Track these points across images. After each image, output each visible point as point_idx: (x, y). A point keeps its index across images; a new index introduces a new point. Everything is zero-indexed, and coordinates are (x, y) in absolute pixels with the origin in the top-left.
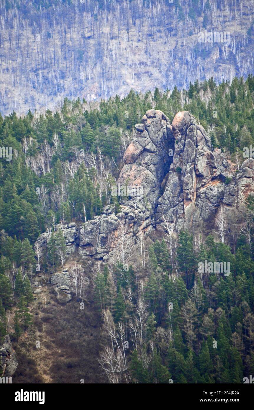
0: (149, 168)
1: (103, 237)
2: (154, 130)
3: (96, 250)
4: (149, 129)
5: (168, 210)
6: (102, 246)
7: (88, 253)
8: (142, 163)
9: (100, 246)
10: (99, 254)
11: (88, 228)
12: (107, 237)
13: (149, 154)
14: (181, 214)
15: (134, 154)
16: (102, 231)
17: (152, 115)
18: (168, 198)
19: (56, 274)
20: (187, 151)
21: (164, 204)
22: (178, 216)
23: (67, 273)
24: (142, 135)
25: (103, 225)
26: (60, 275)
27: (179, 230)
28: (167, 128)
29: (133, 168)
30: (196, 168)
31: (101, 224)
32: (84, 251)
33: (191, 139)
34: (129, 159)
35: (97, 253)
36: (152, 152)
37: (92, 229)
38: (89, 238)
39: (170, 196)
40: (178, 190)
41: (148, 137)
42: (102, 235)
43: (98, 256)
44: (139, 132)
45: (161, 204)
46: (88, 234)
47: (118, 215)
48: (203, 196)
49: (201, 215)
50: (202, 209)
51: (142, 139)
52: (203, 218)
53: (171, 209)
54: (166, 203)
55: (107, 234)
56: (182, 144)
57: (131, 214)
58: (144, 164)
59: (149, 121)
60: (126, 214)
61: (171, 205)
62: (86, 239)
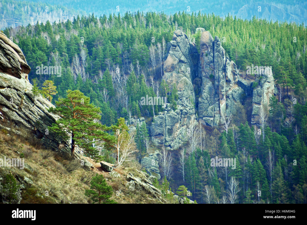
0: (185, 75)
1: (169, 129)
2: (183, 46)
3: (165, 139)
4: (180, 45)
5: (207, 108)
6: (169, 136)
7: (160, 141)
8: (180, 71)
9: (167, 136)
10: (168, 142)
11: (158, 122)
12: (172, 129)
13: (183, 64)
14: (217, 111)
15: (173, 64)
16: (167, 124)
17: (180, 34)
18: (207, 99)
19: (145, 157)
20: (218, 62)
21: (204, 103)
22: (215, 112)
23: (152, 157)
24: (176, 49)
25: (168, 120)
26: (148, 158)
27: (217, 123)
28: (189, 44)
29: (174, 75)
30: (226, 75)
31: (166, 119)
32: (157, 140)
33: (219, 53)
34: (170, 68)
35: (166, 141)
36: (185, 63)
37: (162, 122)
38: (160, 130)
39: (208, 97)
40: (213, 92)
41: (180, 51)
42: (168, 127)
43: (167, 144)
44: (174, 47)
45: (201, 103)
46: (158, 126)
47: (176, 111)
48: (230, 96)
49: (231, 112)
50: (231, 107)
51: (177, 52)
52: (232, 114)
53: (210, 107)
54: (205, 102)
55: (172, 126)
56: (212, 57)
57: (185, 111)
58: (181, 72)
59: (179, 39)
60: (181, 111)
61: (210, 104)
62: (157, 130)
